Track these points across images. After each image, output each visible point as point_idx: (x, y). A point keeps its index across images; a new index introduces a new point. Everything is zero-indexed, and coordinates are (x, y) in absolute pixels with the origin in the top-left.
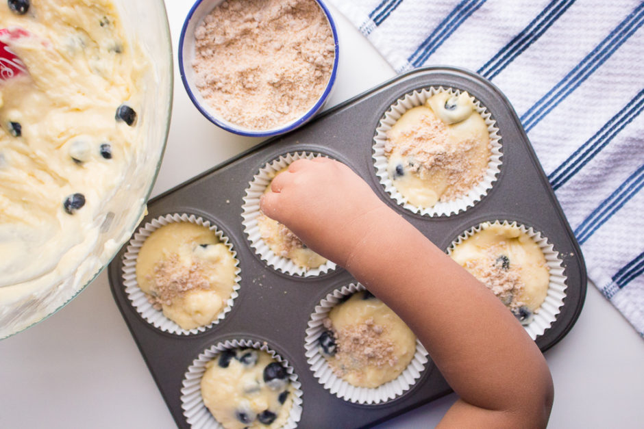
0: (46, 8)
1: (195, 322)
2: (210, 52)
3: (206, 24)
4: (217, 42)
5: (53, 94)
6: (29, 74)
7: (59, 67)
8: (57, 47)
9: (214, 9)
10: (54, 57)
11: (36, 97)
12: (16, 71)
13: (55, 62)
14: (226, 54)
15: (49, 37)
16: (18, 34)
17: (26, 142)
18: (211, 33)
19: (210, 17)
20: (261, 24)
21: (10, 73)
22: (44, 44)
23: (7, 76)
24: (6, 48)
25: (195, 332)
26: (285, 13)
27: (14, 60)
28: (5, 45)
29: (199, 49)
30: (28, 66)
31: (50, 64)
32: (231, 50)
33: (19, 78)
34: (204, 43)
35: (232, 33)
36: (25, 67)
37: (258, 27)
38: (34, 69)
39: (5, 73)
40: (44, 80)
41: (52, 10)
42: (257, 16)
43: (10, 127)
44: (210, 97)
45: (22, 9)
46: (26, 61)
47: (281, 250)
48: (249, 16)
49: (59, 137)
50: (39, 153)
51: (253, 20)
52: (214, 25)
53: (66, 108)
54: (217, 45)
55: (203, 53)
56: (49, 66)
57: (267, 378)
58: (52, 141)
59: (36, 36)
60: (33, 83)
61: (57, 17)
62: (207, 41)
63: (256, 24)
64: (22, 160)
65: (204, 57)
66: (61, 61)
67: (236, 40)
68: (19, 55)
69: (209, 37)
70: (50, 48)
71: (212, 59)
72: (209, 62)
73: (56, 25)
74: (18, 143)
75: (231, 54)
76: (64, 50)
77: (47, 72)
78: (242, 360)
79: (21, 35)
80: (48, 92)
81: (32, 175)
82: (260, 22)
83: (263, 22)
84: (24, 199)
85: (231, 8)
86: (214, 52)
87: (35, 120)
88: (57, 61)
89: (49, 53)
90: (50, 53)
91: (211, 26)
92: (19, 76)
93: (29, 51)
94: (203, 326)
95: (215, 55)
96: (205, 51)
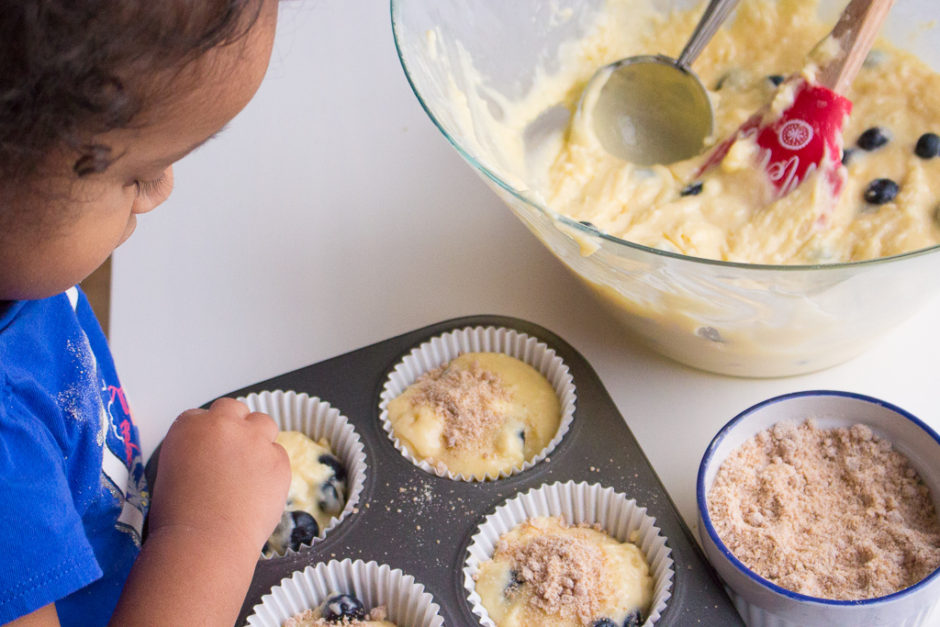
0: (877, 221)
1: (400, 416)
2: (832, 451)
3: (876, 442)
4: (848, 460)
5: (747, 232)
6: (776, 198)
7: (789, 239)
8: (819, 236)
9: (901, 455)
10: (803, 233)
11: (741, 212)
12: (779, 183)
13: (796, 232)
14: (829, 477)
15: (833, 227)
16: (836, 183)
17: (673, 201)
18: (862, 449)
19: (887, 447)
20: (882, 520)
21: (775, 175)
22: (823, 218)
23: (771, 171)
24: (813, 166)
25: (382, 417)
26: (905, 551)
27: (796, 179)
28: (818, 164)
29: (836, 436)
30: (789, 197)
31: (792, 227)
32: (836, 483)
33: (769, 189)
34: (845, 439)
35: (865, 477)
36: (786, 194)
37: (878, 516)
38: (782, 205)
39: (776, 168)
40: (768, 219)
41: (874, 230)
42: (896, 514)
43: (696, 183)
44: (759, 445)
45: (873, 194)
46: (796, 193)
47: (508, 542)
48: (895, 503)
49: (683, 236)
50: (658, 214)
51: (888, 508)
52: (875, 451)
53: (726, 248)
54: (843, 461)
55: (829, 442)
56: (789, 224)
57: (296, 515)
58: (676, 227)
59: (833, 207)
60: (762, 206)
61: (864, 236)
62: (848, 444)
63: (882, 511)
64: (647, 197)
65: (822, 443)
66: (798, 243)
67: (853, 487)
68: (804, 184)
69: (856, 447)
70: (816, 227)
71: (820, 456)
72: (815, 451)
73: (851, 237)
74: (671, 194)
75: (830, 484)
76: (815, 244)
77: (779, 223)
78: (328, 485)
79: (833, 186)
80: (750, 226)
81: (624, 210)
82: (886, 518)
83: (886, 522)
84: (587, 198)
85: (905, 481)
86: (832, 459)
87: (707, 212)
88: (798, 237)
89: (809, 224)
90: (809, 228)
91: (875, 450)
92: (773, 187)
93: (811, 196)
94: (391, 427)
95: (827, 461)
96: (833, 445)
